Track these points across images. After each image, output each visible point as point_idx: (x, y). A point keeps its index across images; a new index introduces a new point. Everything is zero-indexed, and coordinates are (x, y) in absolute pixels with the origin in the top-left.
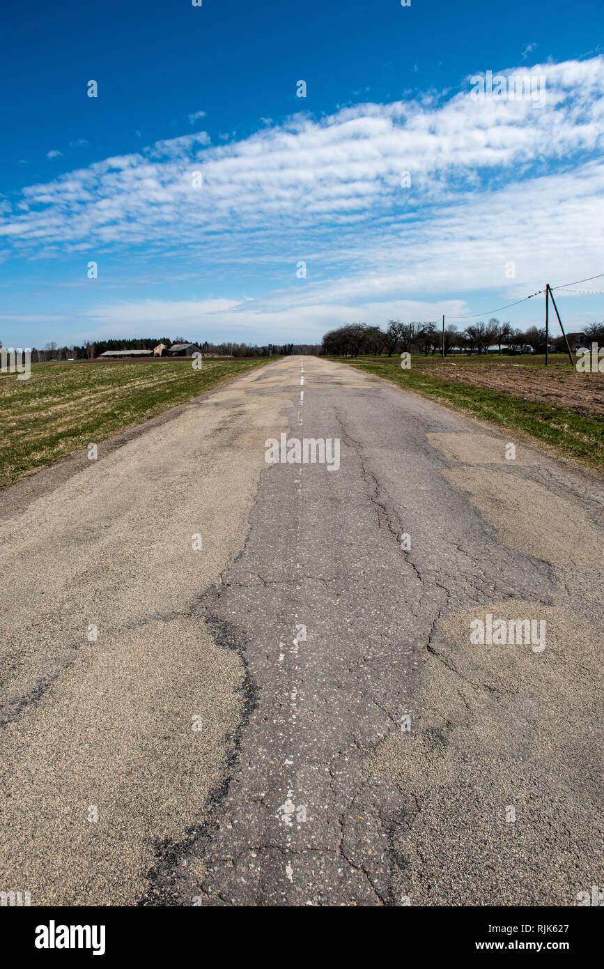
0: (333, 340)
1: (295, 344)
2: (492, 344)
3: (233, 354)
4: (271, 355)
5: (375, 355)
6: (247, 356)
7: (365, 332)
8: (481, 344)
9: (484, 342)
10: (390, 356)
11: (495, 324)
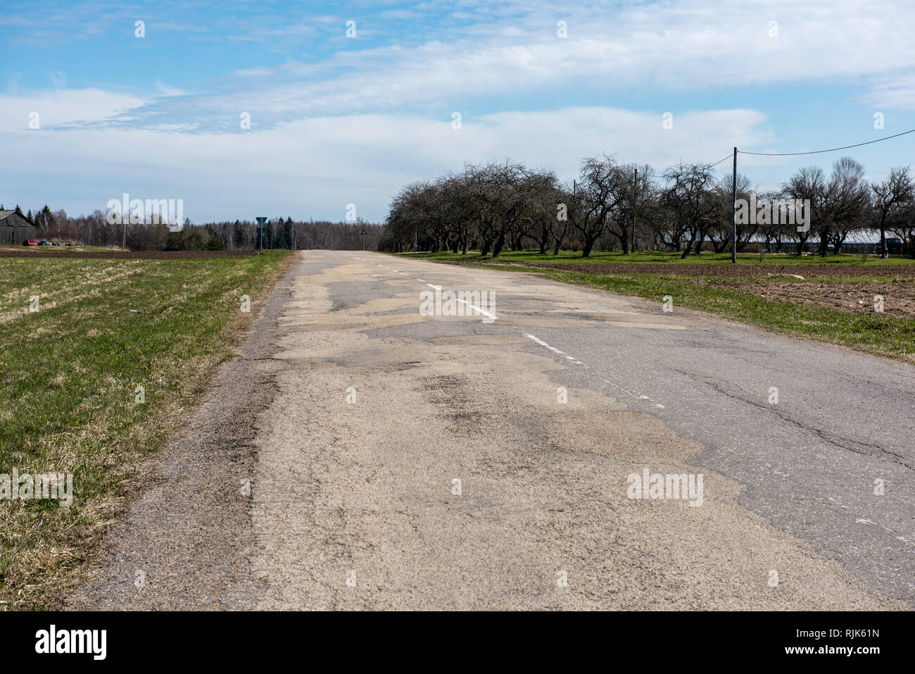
0: (427, 210)
1: (296, 220)
2: (857, 227)
3: (128, 245)
4: (232, 246)
5: (542, 252)
6: (169, 248)
7: (521, 189)
8: (828, 227)
9: (836, 220)
10: (586, 255)
11: (851, 174)
